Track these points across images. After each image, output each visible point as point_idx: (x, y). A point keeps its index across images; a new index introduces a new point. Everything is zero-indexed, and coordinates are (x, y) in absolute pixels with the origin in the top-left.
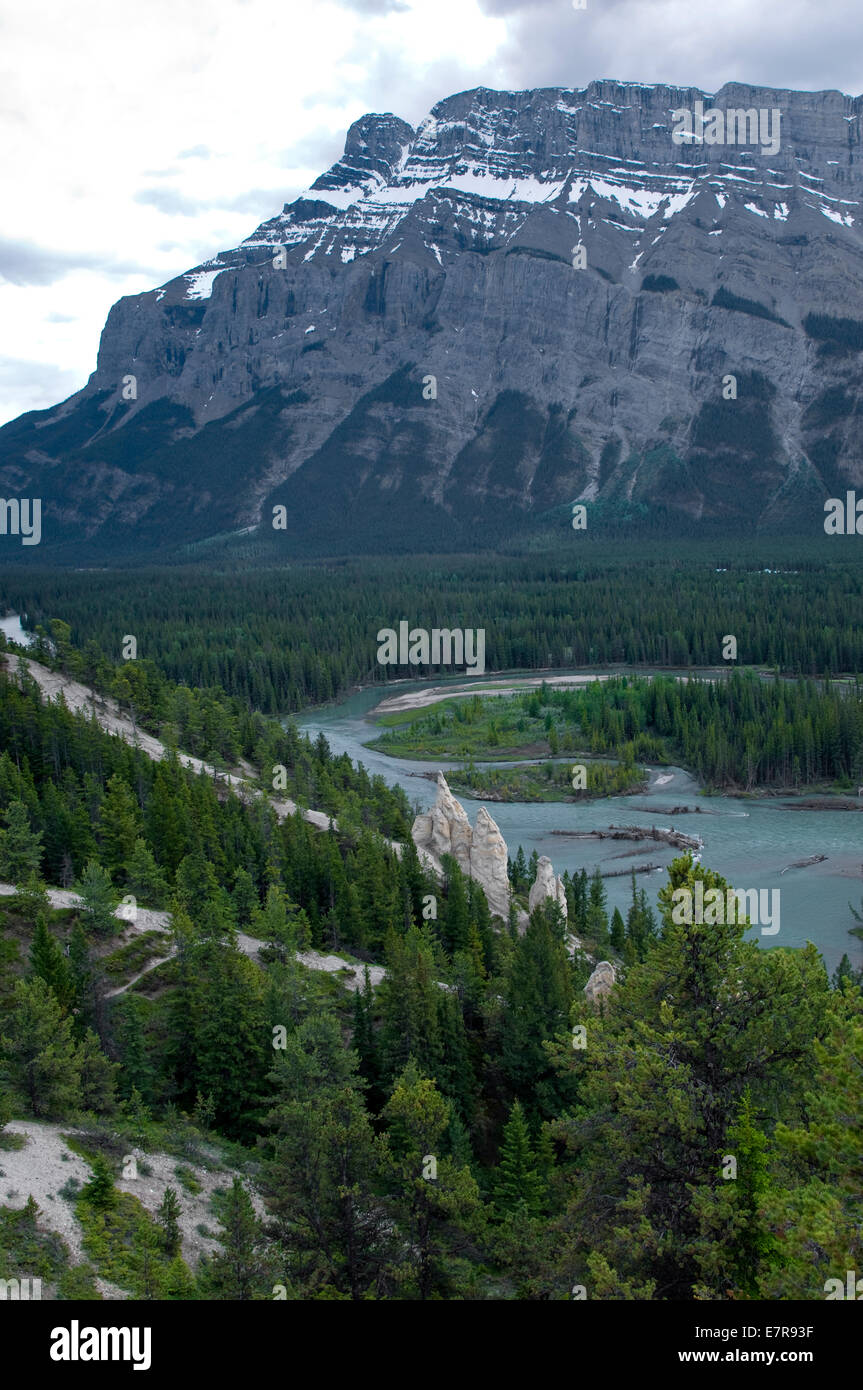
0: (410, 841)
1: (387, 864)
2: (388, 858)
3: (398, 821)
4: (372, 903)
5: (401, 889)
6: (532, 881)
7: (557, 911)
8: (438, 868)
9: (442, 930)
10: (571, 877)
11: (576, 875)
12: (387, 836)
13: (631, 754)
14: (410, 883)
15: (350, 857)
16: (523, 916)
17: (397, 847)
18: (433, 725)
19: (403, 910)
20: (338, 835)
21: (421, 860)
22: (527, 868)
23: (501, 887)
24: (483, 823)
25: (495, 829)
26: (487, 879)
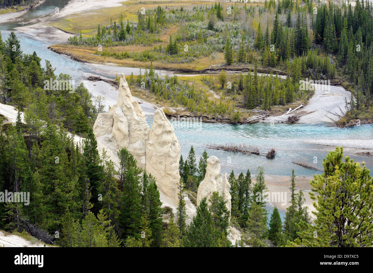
0: (91, 136)
1: (69, 155)
2: (70, 151)
3: (82, 118)
4: (53, 190)
5: (80, 178)
6: (201, 178)
7: (222, 206)
8: (116, 161)
9: (116, 217)
10: (237, 176)
11: (241, 175)
12: (70, 130)
13: (299, 68)
14: (90, 174)
15: (35, 148)
16: (191, 211)
17: (78, 141)
18: (118, 31)
19: (81, 197)
20: (25, 126)
21: (100, 153)
22: (197, 167)
23: (173, 182)
24: (160, 123)
25: (170, 130)
26: (160, 174)
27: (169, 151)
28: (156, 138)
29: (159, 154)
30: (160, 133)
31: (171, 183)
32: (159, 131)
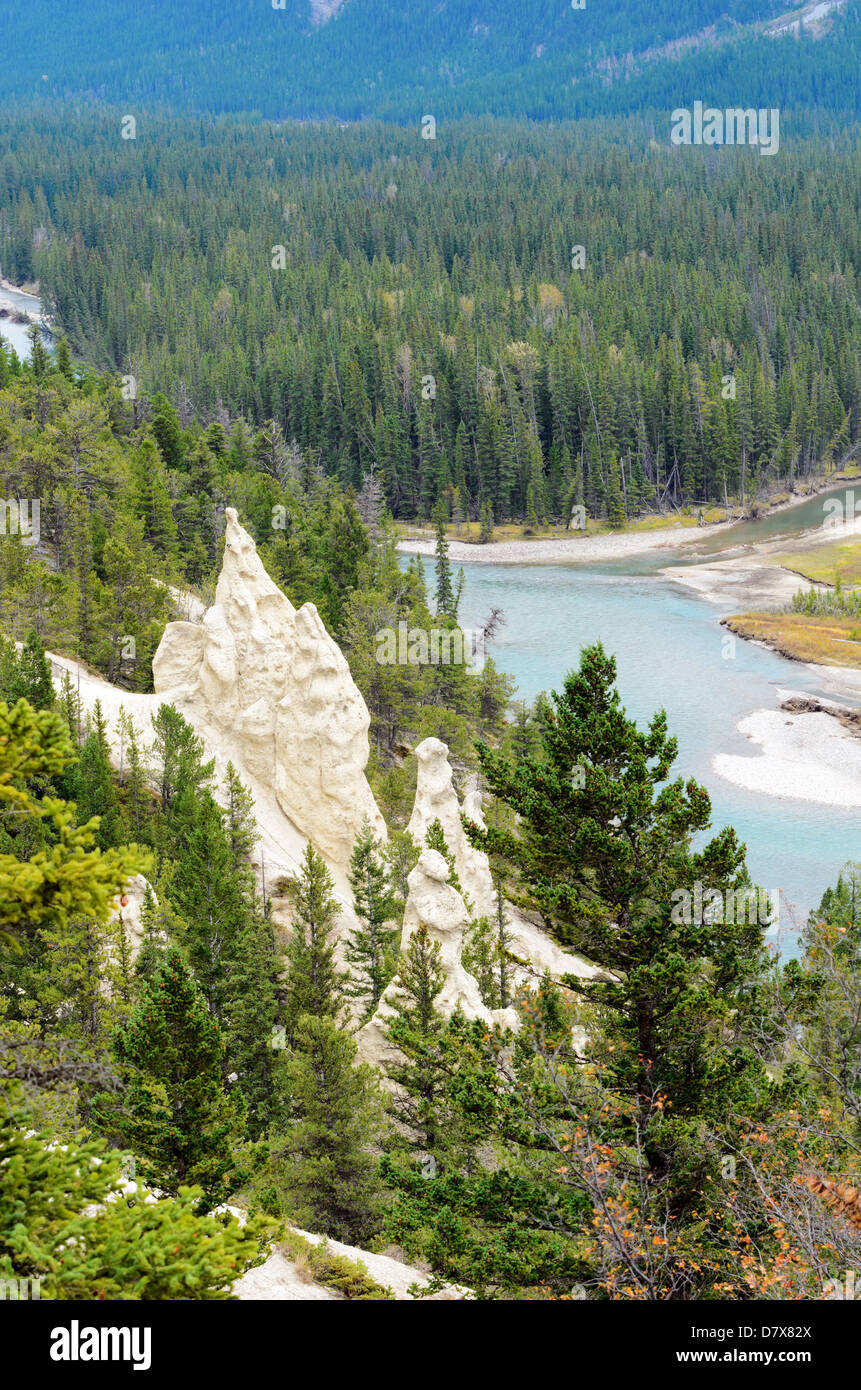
23: (342, 818)
24: (304, 646)
25: (332, 665)
26: (308, 794)
27: (328, 727)
28: (297, 689)
29: (302, 737)
30: (305, 675)
31: (336, 820)
32: (304, 669)
